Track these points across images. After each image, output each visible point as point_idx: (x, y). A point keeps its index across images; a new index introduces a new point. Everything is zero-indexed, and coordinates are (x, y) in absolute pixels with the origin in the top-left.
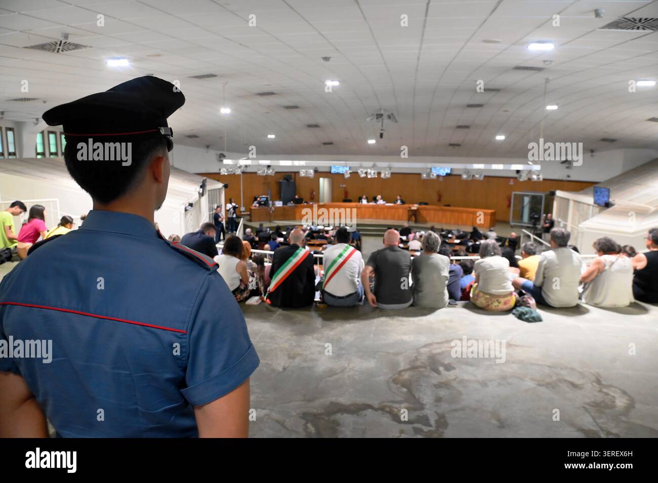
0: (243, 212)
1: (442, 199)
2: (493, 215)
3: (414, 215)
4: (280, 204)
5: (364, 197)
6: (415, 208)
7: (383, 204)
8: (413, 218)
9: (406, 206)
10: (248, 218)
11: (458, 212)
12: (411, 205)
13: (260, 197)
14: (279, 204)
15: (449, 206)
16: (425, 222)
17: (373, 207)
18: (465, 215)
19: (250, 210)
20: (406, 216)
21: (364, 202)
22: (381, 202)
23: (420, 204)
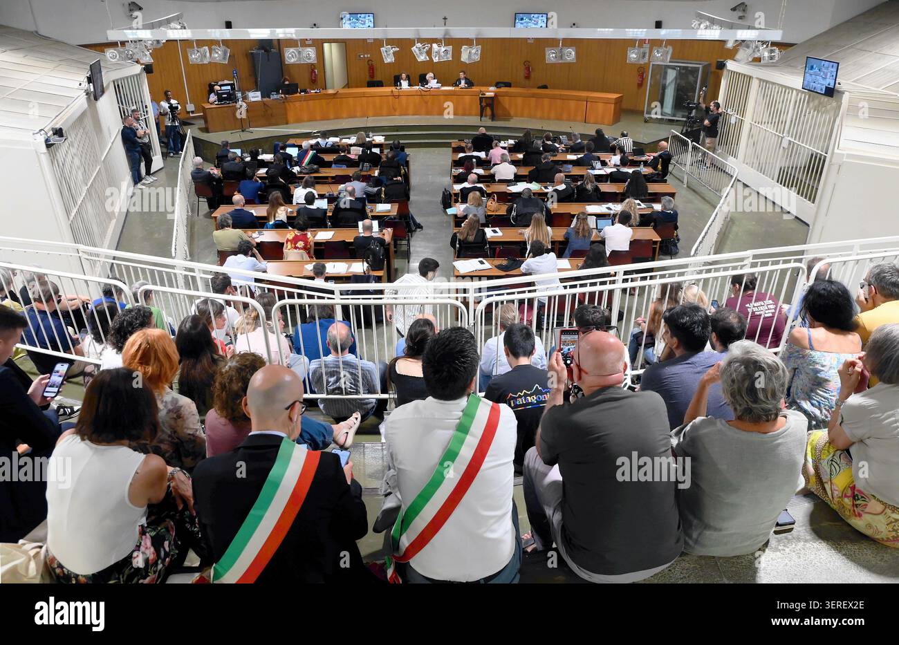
0: (193, 112)
1: (532, 75)
2: (618, 102)
3: (489, 106)
4: (257, 97)
5: (404, 76)
6: (492, 94)
7: (438, 88)
8: (488, 111)
9: (475, 89)
10: (201, 123)
11: (562, 98)
12: (483, 89)
13: (220, 83)
14: (255, 96)
15: (545, 87)
16: (507, 117)
17: (421, 95)
18: (572, 104)
19: (204, 110)
20: (476, 108)
21: (405, 84)
22: (433, 84)
23: (497, 85)
